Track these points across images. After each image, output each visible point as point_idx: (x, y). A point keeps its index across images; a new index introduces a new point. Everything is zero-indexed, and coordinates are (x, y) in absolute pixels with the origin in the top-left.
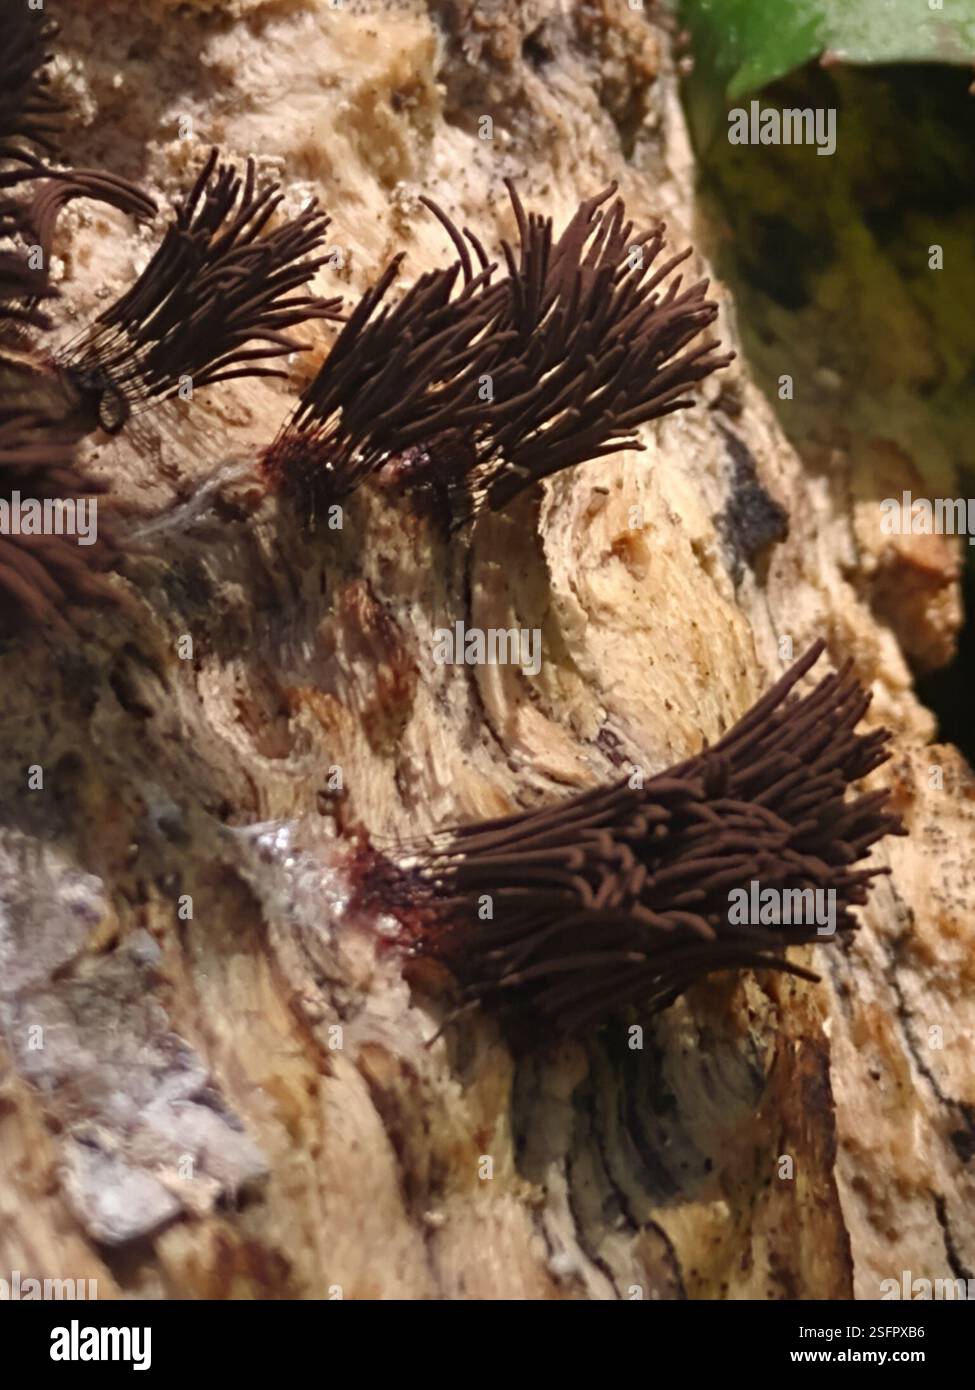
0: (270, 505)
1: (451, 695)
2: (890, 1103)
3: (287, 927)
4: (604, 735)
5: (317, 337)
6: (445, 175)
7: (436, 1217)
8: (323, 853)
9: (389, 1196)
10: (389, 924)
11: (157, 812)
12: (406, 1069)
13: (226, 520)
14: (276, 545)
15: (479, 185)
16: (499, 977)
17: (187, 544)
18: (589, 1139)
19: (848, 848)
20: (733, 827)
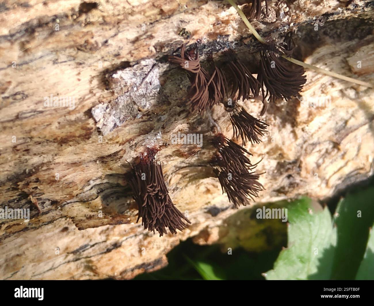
0: (213, 135)
1: (183, 164)
2: (121, 233)
3: (144, 138)
4: (178, 188)
5: (240, 142)
6: (269, 162)
7: (98, 162)
8: (157, 143)
9: (101, 155)
10: (146, 154)
11: (162, 117)
12: (121, 157)
13: (211, 127)
14: (207, 135)
15: (267, 167)
16: (137, 172)
17: (207, 121)
18: (112, 186)
19: (157, 227)
20: (160, 209)
